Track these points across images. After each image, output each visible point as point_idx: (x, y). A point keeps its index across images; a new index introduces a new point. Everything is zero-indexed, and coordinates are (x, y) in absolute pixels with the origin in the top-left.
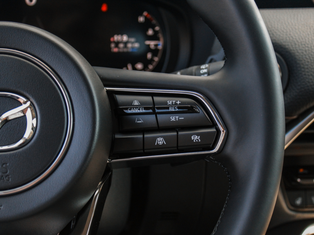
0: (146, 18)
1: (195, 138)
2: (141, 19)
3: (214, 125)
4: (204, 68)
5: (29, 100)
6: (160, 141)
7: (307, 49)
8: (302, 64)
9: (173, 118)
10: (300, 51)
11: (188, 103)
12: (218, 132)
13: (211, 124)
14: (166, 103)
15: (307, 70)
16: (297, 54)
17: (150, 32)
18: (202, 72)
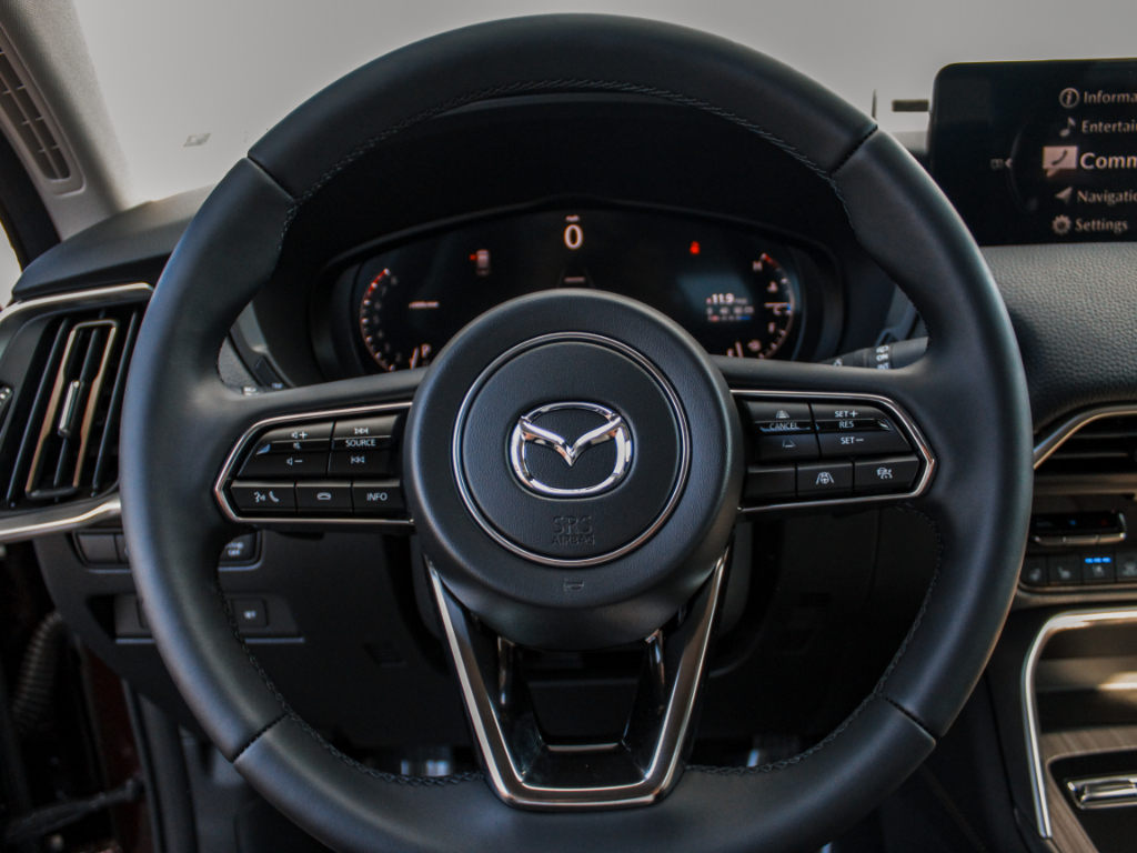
0: (765, 263)
1: (883, 473)
2: (757, 266)
3: (915, 450)
4: (883, 353)
5: (620, 415)
6: (825, 478)
7: (1053, 314)
8: (1046, 342)
9: (845, 441)
10: (1041, 320)
11: (871, 415)
12: (922, 463)
13: (910, 449)
14: (833, 415)
15: (1054, 352)
16: (1037, 324)
17: (773, 288)
18: (879, 358)
